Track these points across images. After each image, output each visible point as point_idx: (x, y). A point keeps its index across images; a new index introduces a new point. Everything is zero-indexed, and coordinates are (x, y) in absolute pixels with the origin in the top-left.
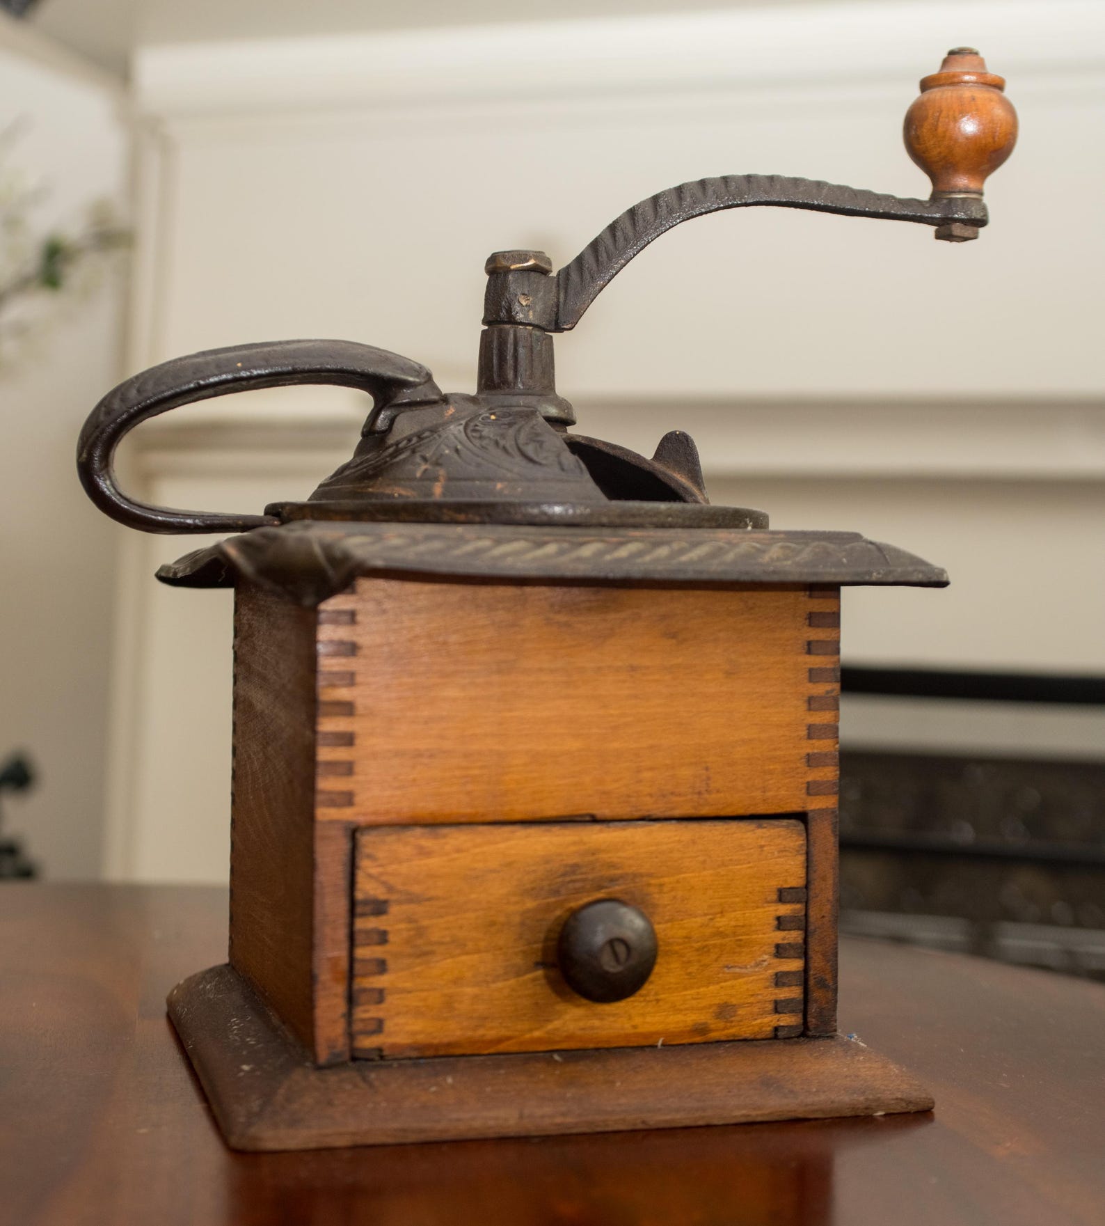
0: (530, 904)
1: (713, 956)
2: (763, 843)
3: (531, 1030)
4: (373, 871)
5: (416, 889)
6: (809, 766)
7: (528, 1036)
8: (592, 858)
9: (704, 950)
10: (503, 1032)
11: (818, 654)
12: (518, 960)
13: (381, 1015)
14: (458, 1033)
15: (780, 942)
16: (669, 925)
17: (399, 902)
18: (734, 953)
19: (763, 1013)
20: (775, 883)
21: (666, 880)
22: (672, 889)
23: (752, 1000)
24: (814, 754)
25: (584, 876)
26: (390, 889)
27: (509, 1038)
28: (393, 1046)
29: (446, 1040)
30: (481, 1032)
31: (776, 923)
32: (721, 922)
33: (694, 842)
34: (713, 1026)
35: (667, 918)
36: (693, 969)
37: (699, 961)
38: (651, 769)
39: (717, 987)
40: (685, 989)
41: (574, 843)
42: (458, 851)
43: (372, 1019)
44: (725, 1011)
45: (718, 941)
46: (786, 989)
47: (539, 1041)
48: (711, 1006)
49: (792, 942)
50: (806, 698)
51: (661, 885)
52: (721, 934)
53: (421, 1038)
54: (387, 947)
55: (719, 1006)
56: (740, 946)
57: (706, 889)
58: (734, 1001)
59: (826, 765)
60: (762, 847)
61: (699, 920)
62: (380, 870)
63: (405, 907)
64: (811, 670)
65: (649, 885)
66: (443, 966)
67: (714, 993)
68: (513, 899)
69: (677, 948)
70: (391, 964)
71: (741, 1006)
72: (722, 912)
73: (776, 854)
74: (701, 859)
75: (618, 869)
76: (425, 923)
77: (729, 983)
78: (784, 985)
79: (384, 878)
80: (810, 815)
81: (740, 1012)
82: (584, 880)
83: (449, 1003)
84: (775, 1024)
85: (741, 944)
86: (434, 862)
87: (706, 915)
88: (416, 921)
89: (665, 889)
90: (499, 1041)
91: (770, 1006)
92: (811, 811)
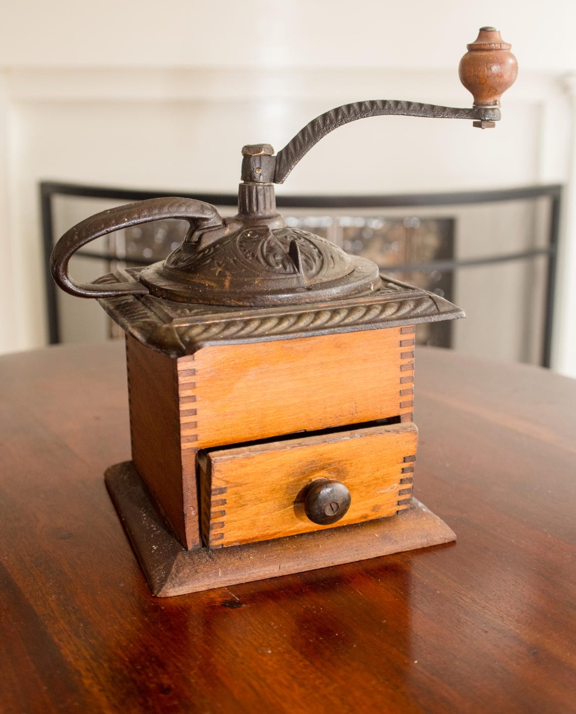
0: (291, 479)
1: (372, 488)
2: (399, 440)
3: (289, 528)
4: (219, 476)
5: (240, 481)
6: (401, 396)
7: (288, 530)
8: (321, 457)
9: (369, 486)
10: (278, 530)
11: (405, 346)
12: (285, 502)
13: (223, 532)
14: (257, 533)
15: (402, 478)
16: (354, 478)
17: (231, 487)
18: (382, 485)
19: (393, 506)
20: (403, 455)
21: (354, 461)
22: (356, 464)
23: (389, 502)
24: (403, 390)
25: (316, 465)
26: (228, 482)
27: (279, 532)
28: (228, 543)
29: (251, 537)
30: (268, 531)
31: (402, 471)
32: (377, 474)
33: (367, 444)
34: (370, 515)
35: (353, 476)
36: (362, 494)
37: (366, 491)
38: (331, 407)
39: (373, 499)
40: (359, 502)
41: (313, 452)
42: (259, 463)
43: (220, 534)
44: (375, 508)
45: (375, 482)
46: (403, 496)
47: (294, 531)
48: (370, 507)
49: (408, 477)
50: (399, 366)
51: (351, 463)
52: (376, 479)
53: (241, 538)
54: (226, 505)
55: (374, 506)
56: (385, 482)
57: (371, 462)
58: (380, 504)
59: (408, 394)
60: (398, 442)
61: (367, 475)
62: (223, 475)
63: (234, 489)
64: (402, 354)
65: (346, 464)
66: (250, 510)
67: (372, 502)
68: (284, 478)
69: (356, 487)
70: (227, 511)
71: (383, 505)
72: (378, 470)
73: (404, 444)
74: (371, 450)
75: (333, 459)
76: (243, 494)
77: (378, 497)
78: (402, 494)
79: (225, 479)
80: (401, 416)
81: (383, 507)
82: (316, 467)
83: (253, 523)
84: (397, 510)
85: (385, 481)
86: (248, 469)
87: (370, 472)
88: (239, 494)
89: (353, 465)
90: (275, 534)
91: (396, 503)
92: (403, 415)
